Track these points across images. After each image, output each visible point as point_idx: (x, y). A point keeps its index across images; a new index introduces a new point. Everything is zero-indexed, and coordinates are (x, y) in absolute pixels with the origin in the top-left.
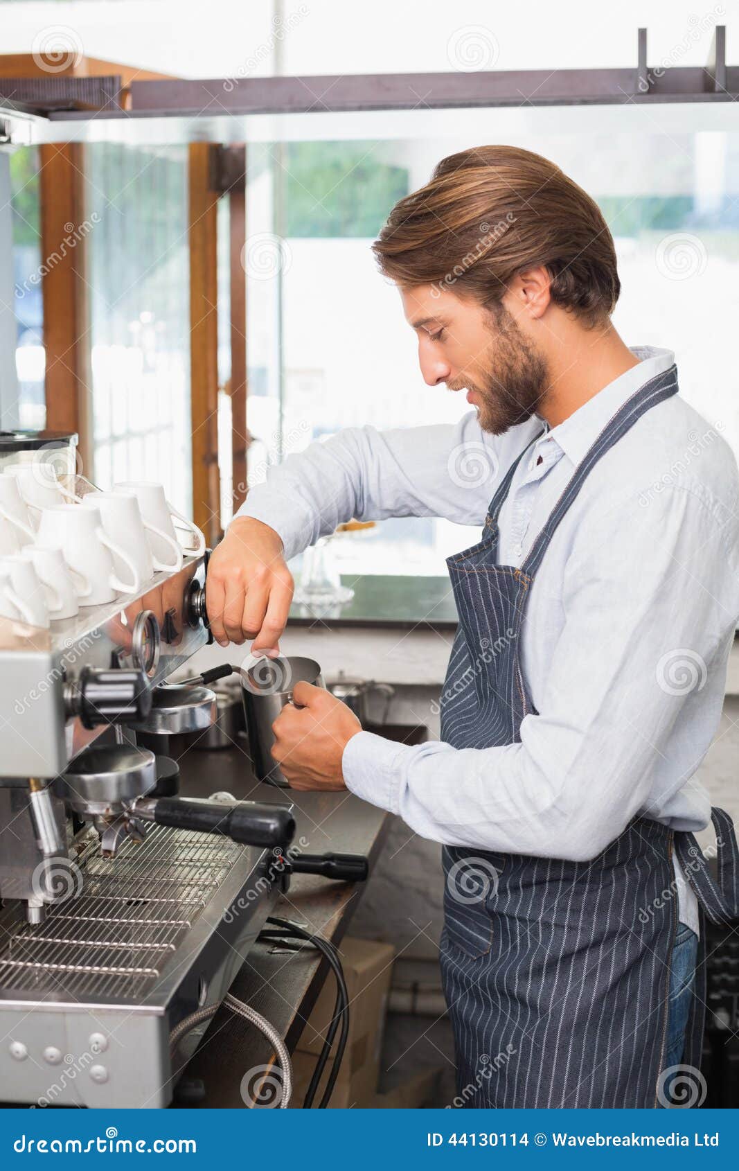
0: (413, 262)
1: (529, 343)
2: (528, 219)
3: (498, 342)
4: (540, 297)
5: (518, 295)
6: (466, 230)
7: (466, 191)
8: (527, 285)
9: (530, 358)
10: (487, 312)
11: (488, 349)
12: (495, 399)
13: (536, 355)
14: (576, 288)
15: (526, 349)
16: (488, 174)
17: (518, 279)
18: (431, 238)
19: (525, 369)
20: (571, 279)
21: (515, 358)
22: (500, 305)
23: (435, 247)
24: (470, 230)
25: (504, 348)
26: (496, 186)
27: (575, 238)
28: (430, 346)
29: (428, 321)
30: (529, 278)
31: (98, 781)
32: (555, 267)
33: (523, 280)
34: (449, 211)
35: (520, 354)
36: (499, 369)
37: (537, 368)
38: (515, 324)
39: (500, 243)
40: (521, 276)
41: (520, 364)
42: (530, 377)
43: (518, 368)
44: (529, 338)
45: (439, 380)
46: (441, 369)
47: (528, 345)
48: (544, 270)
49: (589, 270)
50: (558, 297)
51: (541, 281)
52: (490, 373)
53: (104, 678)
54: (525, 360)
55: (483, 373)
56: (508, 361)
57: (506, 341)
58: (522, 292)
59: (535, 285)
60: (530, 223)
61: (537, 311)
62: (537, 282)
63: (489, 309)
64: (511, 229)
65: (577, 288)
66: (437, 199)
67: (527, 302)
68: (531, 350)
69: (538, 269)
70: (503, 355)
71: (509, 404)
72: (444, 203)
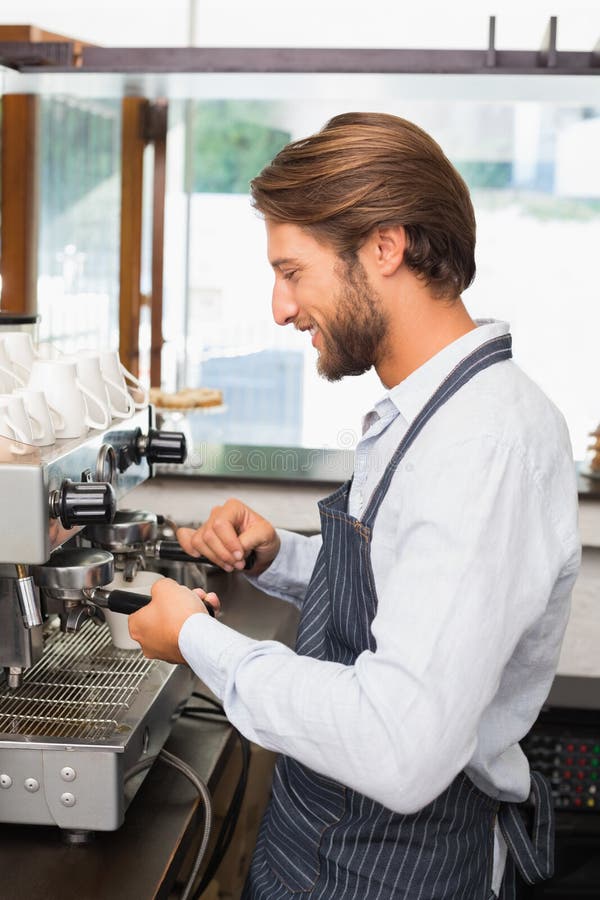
0: (286, 200)
1: (375, 298)
2: (399, 181)
3: (345, 291)
4: (395, 255)
5: (374, 249)
6: (342, 179)
7: (349, 144)
8: (382, 243)
9: (374, 312)
10: (341, 261)
11: (334, 295)
12: (334, 343)
13: (380, 311)
14: (429, 256)
15: (371, 303)
16: (373, 133)
17: (376, 235)
18: (307, 181)
19: (367, 322)
20: (428, 247)
21: (359, 309)
22: (355, 257)
23: (307, 191)
24: (344, 180)
25: (350, 297)
26: (378, 145)
27: (440, 208)
28: (284, 285)
29: (285, 261)
30: (387, 235)
31: (70, 574)
32: (413, 231)
33: (381, 237)
34: (328, 159)
35: (365, 306)
36: (342, 316)
37: (378, 324)
38: (365, 277)
39: (368, 197)
40: (380, 232)
41: (363, 317)
42: (370, 330)
43: (361, 320)
44: (377, 294)
45: (288, 320)
46: (291, 309)
47: (374, 299)
48: (402, 230)
49: (447, 244)
50: (410, 261)
51: (398, 241)
52: (334, 318)
53: (80, 488)
54: (368, 313)
55: (326, 317)
56: (352, 312)
57: (354, 291)
58: (378, 249)
59: (390, 244)
60: (401, 184)
61: (388, 269)
62: (393, 241)
63: (344, 259)
64: (382, 185)
65: (430, 258)
66: (320, 146)
67: (381, 259)
68: (375, 305)
69: (396, 229)
70: (348, 304)
71: (345, 351)
72: (325, 151)
